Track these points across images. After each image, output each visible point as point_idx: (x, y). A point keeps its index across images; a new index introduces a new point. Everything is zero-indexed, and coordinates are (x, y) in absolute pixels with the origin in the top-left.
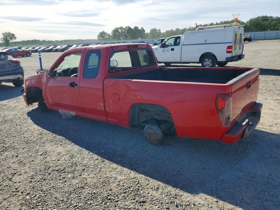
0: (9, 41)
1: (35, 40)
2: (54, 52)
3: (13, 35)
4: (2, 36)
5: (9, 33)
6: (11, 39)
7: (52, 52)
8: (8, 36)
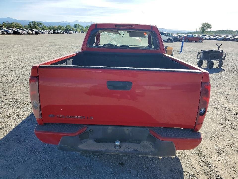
0: (205, 30)
1: (229, 30)
2: (231, 41)
3: (210, 25)
4: (201, 26)
5: (208, 24)
6: (207, 28)
7: (229, 41)
8: (206, 26)
